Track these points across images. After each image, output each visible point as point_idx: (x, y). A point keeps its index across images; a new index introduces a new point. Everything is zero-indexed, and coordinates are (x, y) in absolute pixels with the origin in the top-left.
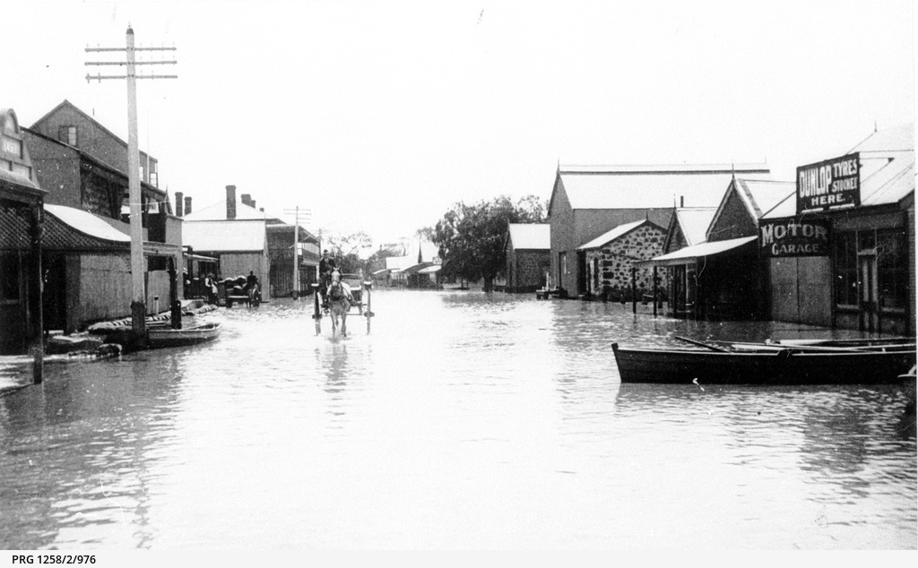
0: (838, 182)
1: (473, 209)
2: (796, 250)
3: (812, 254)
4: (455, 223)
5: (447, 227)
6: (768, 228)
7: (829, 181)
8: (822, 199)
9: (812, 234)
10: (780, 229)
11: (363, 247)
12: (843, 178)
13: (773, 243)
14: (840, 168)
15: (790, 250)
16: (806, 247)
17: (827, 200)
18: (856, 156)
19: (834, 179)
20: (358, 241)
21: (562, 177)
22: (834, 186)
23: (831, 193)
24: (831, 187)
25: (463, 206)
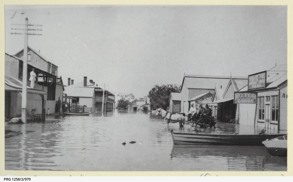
0: (260, 80)
1: (161, 87)
2: (246, 101)
3: (251, 103)
4: (155, 92)
5: (153, 93)
6: (237, 94)
7: (257, 80)
8: (255, 86)
9: (251, 96)
10: (241, 95)
11: (132, 98)
12: (261, 79)
13: (238, 99)
14: (261, 76)
15: (244, 101)
16: (249, 100)
17: (257, 86)
18: (265, 72)
19: (259, 79)
20: (130, 97)
21: (185, 78)
22: (259, 81)
23: (258, 84)
24: (258, 82)
25: (158, 87)
